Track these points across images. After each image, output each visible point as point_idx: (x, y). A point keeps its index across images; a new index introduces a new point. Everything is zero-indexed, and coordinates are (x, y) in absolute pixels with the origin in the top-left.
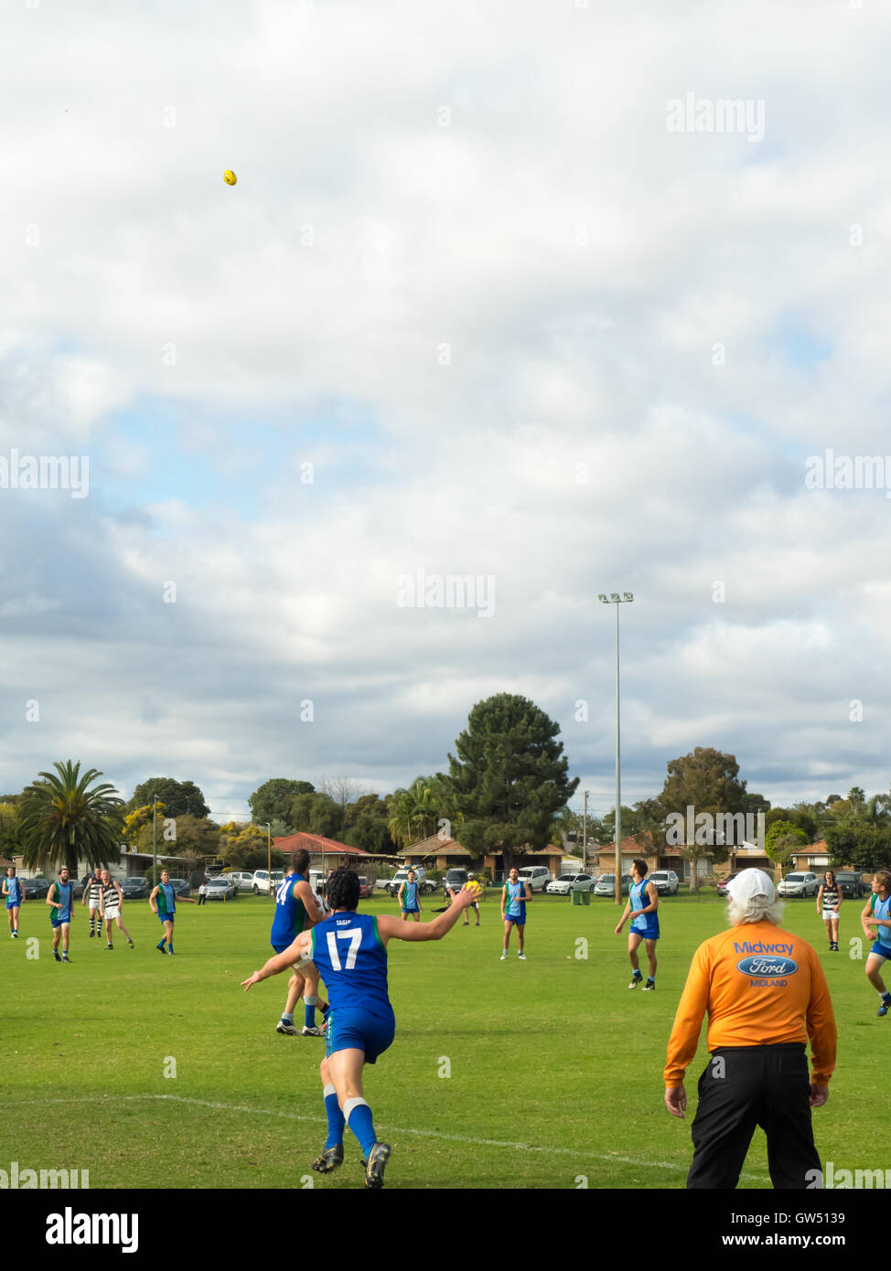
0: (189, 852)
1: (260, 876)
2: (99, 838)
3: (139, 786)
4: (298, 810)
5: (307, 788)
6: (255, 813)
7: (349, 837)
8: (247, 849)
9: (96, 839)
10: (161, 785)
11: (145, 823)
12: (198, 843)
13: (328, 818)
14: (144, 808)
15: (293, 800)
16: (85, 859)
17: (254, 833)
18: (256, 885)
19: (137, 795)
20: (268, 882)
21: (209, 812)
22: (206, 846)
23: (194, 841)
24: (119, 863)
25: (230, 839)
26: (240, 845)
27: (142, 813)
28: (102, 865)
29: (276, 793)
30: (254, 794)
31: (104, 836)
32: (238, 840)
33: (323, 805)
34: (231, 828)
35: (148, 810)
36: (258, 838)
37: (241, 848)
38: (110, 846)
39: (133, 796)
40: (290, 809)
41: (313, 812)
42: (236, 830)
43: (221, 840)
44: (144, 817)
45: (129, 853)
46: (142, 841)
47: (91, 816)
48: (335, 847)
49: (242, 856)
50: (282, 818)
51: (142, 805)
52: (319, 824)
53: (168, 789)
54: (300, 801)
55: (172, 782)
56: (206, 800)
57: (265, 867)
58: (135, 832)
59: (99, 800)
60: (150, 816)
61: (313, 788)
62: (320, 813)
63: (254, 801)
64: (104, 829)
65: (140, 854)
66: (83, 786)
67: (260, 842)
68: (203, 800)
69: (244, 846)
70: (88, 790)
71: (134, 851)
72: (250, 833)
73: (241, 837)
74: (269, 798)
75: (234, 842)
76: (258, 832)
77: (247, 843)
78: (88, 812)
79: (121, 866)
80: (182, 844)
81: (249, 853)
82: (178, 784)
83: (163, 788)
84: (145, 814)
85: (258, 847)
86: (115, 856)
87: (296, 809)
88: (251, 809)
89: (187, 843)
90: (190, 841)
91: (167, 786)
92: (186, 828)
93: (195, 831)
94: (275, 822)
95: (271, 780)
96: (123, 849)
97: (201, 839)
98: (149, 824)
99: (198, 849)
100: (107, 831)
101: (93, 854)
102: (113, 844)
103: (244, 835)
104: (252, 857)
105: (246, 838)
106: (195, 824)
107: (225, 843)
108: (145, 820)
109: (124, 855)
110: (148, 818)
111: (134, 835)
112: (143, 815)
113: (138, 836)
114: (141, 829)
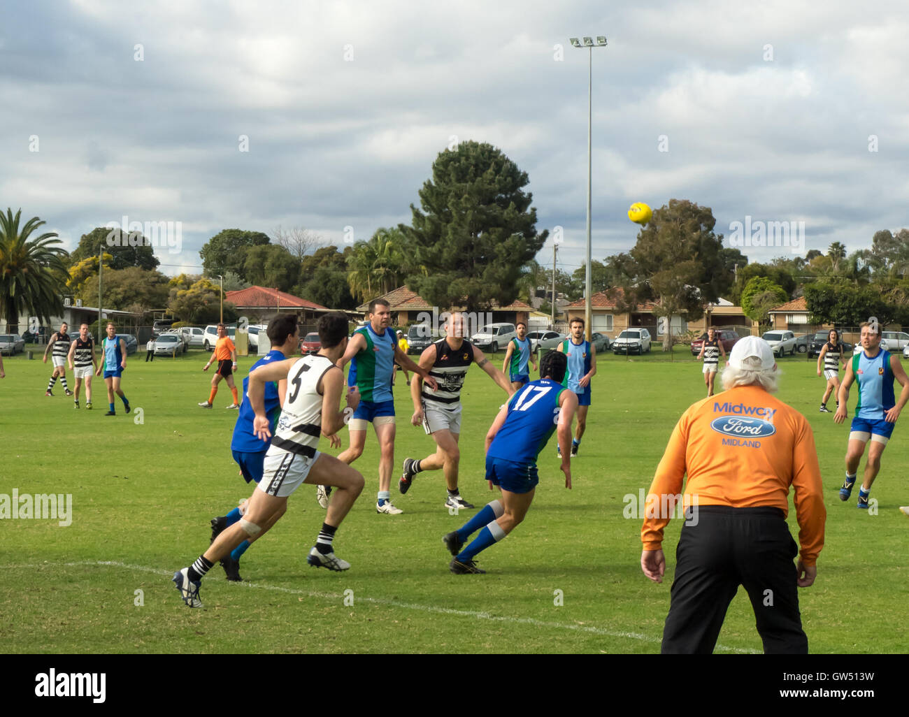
0: (136, 306)
1: (211, 331)
3: (84, 235)
4: (252, 262)
5: (262, 239)
6: (206, 265)
7: (306, 291)
8: (198, 303)
9: (39, 292)
11: (90, 275)
12: (146, 297)
13: (284, 271)
14: (90, 259)
15: (246, 252)
16: (26, 312)
17: (205, 286)
18: (207, 341)
19: (82, 245)
21: (158, 263)
22: (154, 299)
23: (142, 294)
24: (62, 318)
25: (180, 292)
26: (190, 298)
27: (87, 264)
29: (230, 244)
30: (206, 245)
31: (47, 288)
32: (189, 293)
33: (278, 258)
34: (181, 281)
35: (94, 261)
36: (209, 291)
37: (192, 301)
38: (53, 299)
39: (78, 246)
40: (244, 262)
41: (267, 264)
42: (187, 283)
43: (170, 293)
44: (89, 269)
45: (73, 307)
46: (87, 294)
47: (33, 267)
48: (291, 302)
49: (192, 310)
50: (236, 271)
51: (87, 256)
52: (274, 277)
54: (255, 253)
56: (154, 252)
57: (216, 321)
58: (79, 284)
59: (42, 250)
60: (96, 268)
61: (268, 239)
62: (275, 266)
63: (206, 252)
64: (47, 281)
65: (84, 308)
66: (24, 235)
67: (212, 295)
68: (152, 252)
69: (194, 299)
70: (30, 239)
71: (78, 305)
72: (201, 286)
73: (191, 291)
74: (221, 250)
75: (184, 295)
76: (210, 285)
77: (197, 296)
78: (29, 263)
79: (65, 320)
80: (129, 298)
81: (200, 307)
84: (91, 266)
85: (210, 301)
86: (59, 310)
87: (250, 261)
88: (203, 261)
89: (134, 296)
90: (138, 294)
92: (134, 280)
93: (143, 283)
94: (228, 274)
95: (224, 231)
96: (67, 302)
97: (150, 292)
98: (95, 276)
99: (146, 303)
100: (49, 283)
101: (35, 306)
102: (56, 297)
103: (194, 288)
104: (203, 312)
105: (197, 291)
106: (143, 277)
107: (175, 297)
108: (90, 271)
109: (68, 309)
110: (94, 269)
111: (79, 287)
112: (88, 266)
113: (82, 288)
114: (86, 281)
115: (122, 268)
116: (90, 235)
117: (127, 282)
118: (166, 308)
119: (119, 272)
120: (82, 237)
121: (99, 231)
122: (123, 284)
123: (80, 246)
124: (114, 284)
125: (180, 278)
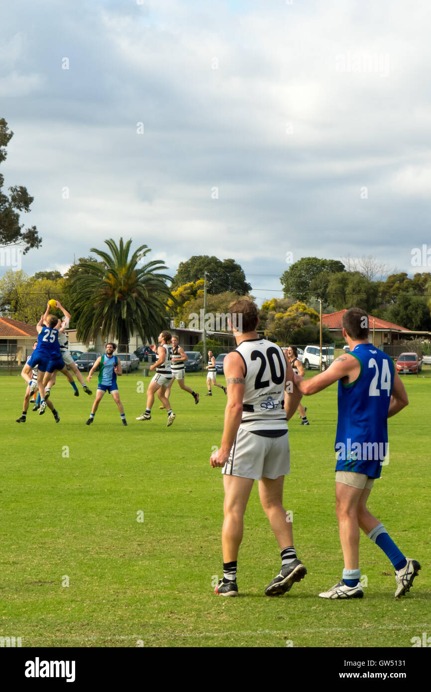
1: (311, 351)
2: (150, 313)
3: (182, 263)
4: (334, 287)
5: (338, 267)
6: (286, 290)
7: (387, 314)
8: (295, 325)
9: (147, 315)
10: (203, 262)
11: (188, 299)
13: (364, 296)
14: (188, 285)
15: (329, 278)
16: (135, 333)
17: (301, 310)
18: (307, 360)
19: (180, 272)
20: (319, 358)
21: (251, 289)
25: (278, 315)
26: (287, 321)
27: (185, 290)
28: (152, 339)
29: (307, 271)
30: (286, 272)
31: (156, 312)
32: (286, 315)
33: (358, 284)
34: (273, 305)
35: (192, 286)
36: (304, 314)
37: (289, 323)
38: (161, 322)
40: (326, 287)
41: (348, 290)
42: (279, 307)
43: (268, 316)
44: (188, 294)
45: (178, 328)
47: (142, 292)
48: (379, 324)
49: (289, 332)
50: (318, 296)
51: (185, 282)
52: (355, 301)
53: (210, 267)
54: (336, 279)
55: (214, 260)
56: (246, 278)
57: (316, 342)
58: (179, 308)
59: (149, 276)
60: (194, 293)
61: (344, 267)
62: (356, 291)
63: (285, 278)
64: (155, 305)
65: (186, 329)
66: (134, 263)
67: (307, 318)
68: (244, 277)
69: (292, 322)
70: (138, 267)
71: (182, 326)
72: (297, 309)
73: (288, 313)
74: (300, 276)
75: (282, 318)
76: (305, 309)
77: (294, 319)
78: (139, 288)
81: (296, 329)
82: (220, 262)
83: (205, 266)
84: (189, 291)
85: (305, 323)
87: (332, 287)
88: (283, 287)
91: (209, 263)
94: (313, 299)
95: (303, 259)
96: (173, 324)
98: (192, 300)
100: (157, 307)
101: (144, 328)
102: (163, 319)
103: (291, 311)
104: (299, 333)
105: (293, 314)
107: (273, 319)
108: (187, 295)
109: (173, 330)
110: (191, 294)
111: (178, 310)
112: (186, 291)
113: (182, 312)
114: (185, 305)
115: (216, 293)
116: (187, 263)
118: (264, 329)
119: (216, 296)
120: (180, 265)
121: (196, 259)
122: (219, 307)
123: (178, 272)
125: (272, 301)
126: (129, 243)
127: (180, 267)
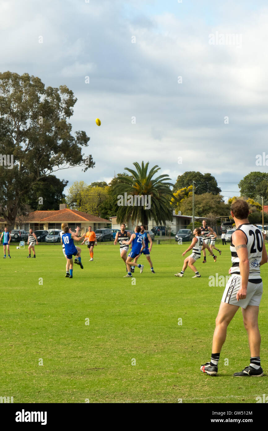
0: (211, 214)
2: (160, 206)
6: (242, 192)
9: (159, 207)
10: (192, 175)
11: (183, 198)
12: (215, 209)
14: (183, 189)
16: (152, 219)
19: (178, 181)
21: (221, 191)
22: (220, 211)
23: (213, 208)
24: (172, 221)
27: (181, 192)
28: (162, 222)
29: (255, 180)
30: (242, 181)
31: (164, 205)
35: (185, 190)
36: (253, 206)
38: (167, 212)
40: (266, 189)
44: (183, 194)
45: (177, 215)
46: (183, 208)
47: (155, 193)
50: (262, 194)
51: (181, 187)
53: (196, 178)
55: (199, 174)
56: (218, 185)
58: (178, 203)
59: (160, 184)
60: (187, 194)
63: (241, 185)
64: (163, 201)
65: (183, 216)
66: (150, 176)
67: (255, 208)
68: (216, 184)
70: (153, 178)
71: (179, 214)
74: (250, 183)
76: (253, 203)
78: (154, 191)
79: (173, 223)
80: (206, 210)
82: (202, 175)
83: (193, 177)
84: (184, 193)
85: (254, 211)
86: (170, 217)
88: (240, 189)
89: (209, 209)
90: (211, 208)
91: (196, 176)
92: (209, 200)
93: (213, 202)
94: (258, 196)
95: (252, 173)
96: (174, 213)
97: (217, 207)
98: (186, 198)
99: (216, 213)
100: (165, 202)
101: (157, 216)
102: (168, 210)
106: (213, 199)
108: (183, 195)
109: (175, 216)
110: (185, 195)
111: (177, 204)
112: (182, 193)
113: (179, 205)
114: (181, 201)
115: (200, 194)
116: (182, 176)
117: (204, 201)
118: (229, 215)
119: (200, 196)
120: (178, 177)
121: (187, 174)
122: (202, 202)
123: (177, 182)
124: (197, 203)
125: (234, 198)
126: (148, 164)
127: (178, 178)
